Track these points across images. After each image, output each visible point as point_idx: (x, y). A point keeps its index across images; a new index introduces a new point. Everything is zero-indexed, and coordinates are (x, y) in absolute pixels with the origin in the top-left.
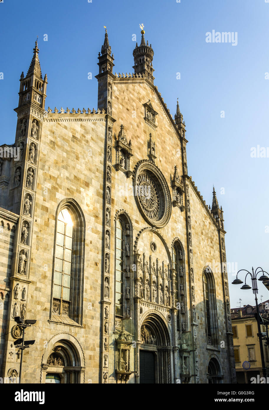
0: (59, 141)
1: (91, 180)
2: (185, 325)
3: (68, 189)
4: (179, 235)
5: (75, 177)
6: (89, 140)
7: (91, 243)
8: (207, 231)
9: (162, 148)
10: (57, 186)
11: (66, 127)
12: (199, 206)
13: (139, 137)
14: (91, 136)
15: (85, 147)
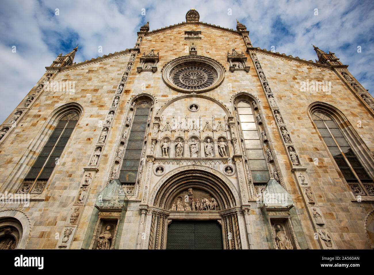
0: (72, 78)
1: (103, 86)
2: (277, 174)
3: (70, 99)
4: (245, 89)
5: (83, 90)
6: (107, 67)
7: (87, 125)
8: (306, 75)
9: (212, 46)
10: (58, 100)
11: (83, 69)
12: (282, 62)
13: (176, 49)
14: (110, 65)
15: (101, 72)
